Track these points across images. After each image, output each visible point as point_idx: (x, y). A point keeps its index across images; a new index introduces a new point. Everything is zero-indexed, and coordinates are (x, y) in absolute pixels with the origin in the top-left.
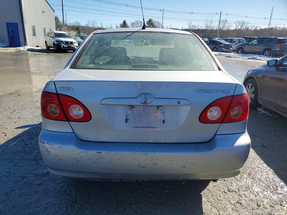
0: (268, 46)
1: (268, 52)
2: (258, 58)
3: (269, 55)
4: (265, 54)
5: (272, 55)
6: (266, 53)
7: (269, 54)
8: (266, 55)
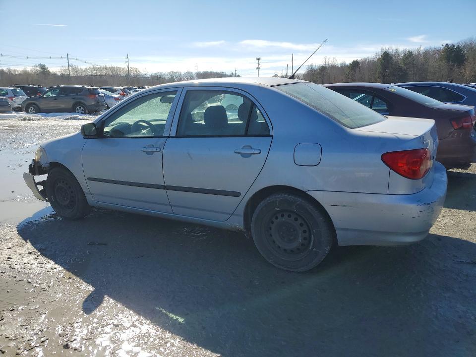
0: (78, 99)
1: (80, 108)
2: (80, 117)
3: (83, 112)
4: (76, 111)
5: (87, 112)
6: (78, 110)
7: (82, 110)
8: (79, 112)
